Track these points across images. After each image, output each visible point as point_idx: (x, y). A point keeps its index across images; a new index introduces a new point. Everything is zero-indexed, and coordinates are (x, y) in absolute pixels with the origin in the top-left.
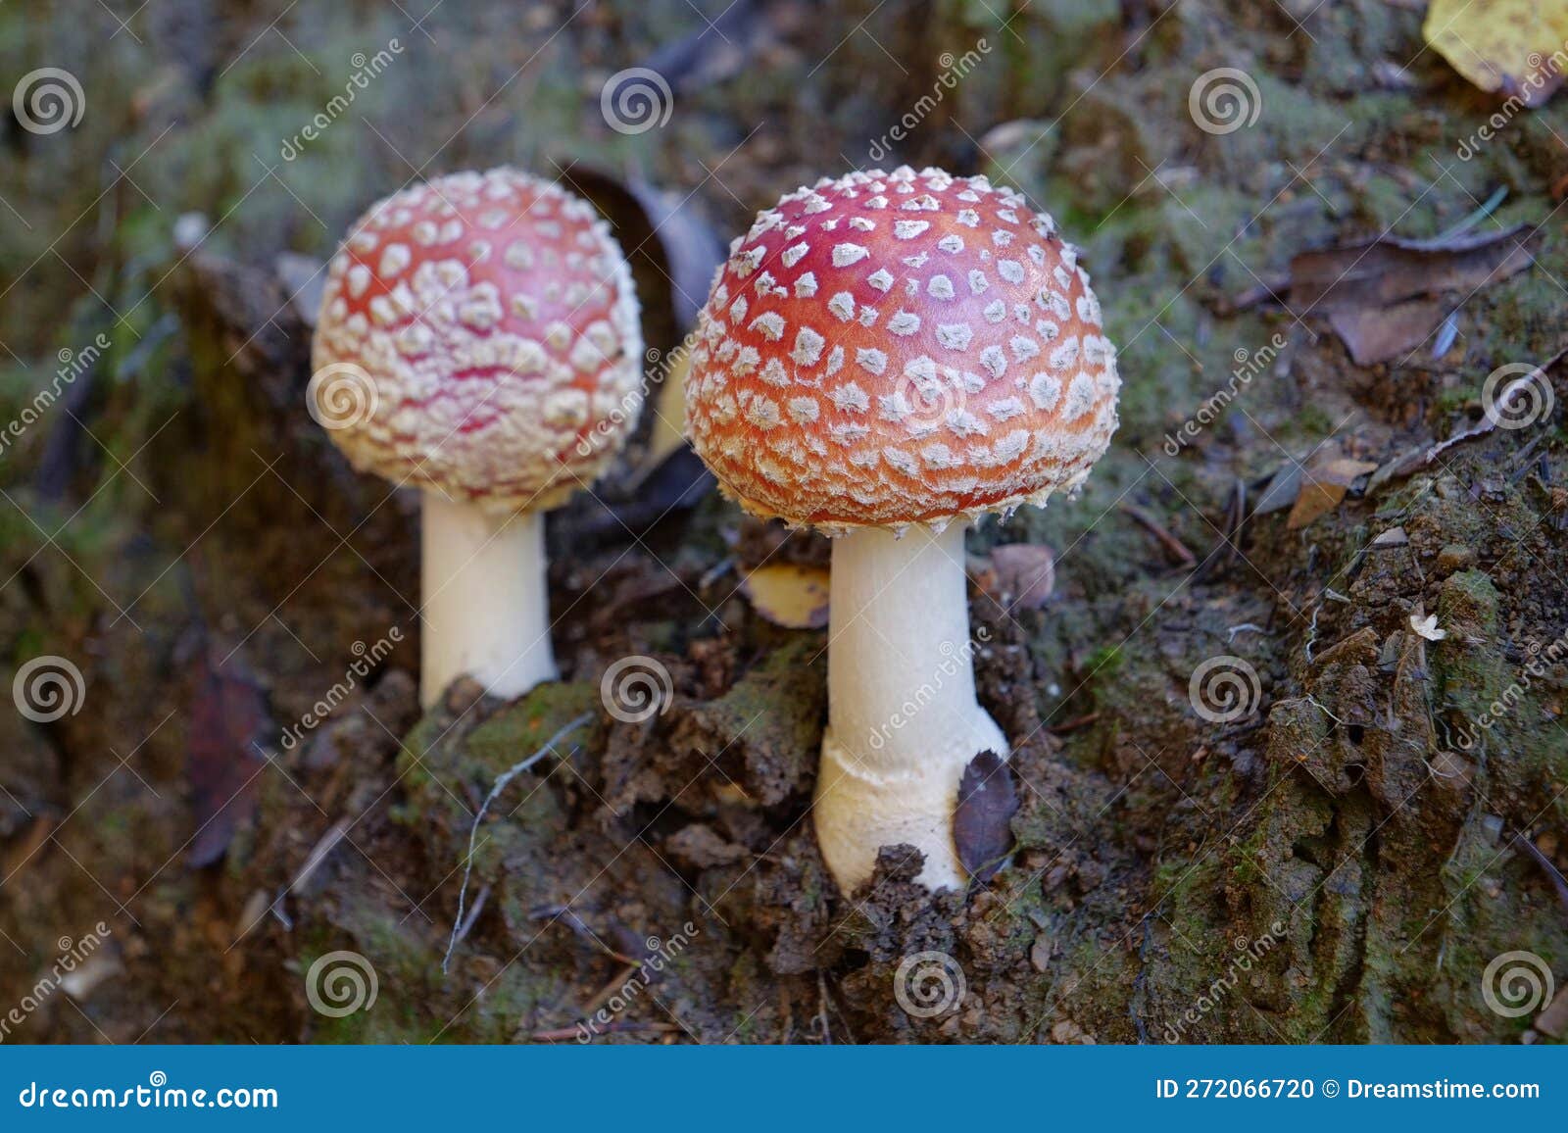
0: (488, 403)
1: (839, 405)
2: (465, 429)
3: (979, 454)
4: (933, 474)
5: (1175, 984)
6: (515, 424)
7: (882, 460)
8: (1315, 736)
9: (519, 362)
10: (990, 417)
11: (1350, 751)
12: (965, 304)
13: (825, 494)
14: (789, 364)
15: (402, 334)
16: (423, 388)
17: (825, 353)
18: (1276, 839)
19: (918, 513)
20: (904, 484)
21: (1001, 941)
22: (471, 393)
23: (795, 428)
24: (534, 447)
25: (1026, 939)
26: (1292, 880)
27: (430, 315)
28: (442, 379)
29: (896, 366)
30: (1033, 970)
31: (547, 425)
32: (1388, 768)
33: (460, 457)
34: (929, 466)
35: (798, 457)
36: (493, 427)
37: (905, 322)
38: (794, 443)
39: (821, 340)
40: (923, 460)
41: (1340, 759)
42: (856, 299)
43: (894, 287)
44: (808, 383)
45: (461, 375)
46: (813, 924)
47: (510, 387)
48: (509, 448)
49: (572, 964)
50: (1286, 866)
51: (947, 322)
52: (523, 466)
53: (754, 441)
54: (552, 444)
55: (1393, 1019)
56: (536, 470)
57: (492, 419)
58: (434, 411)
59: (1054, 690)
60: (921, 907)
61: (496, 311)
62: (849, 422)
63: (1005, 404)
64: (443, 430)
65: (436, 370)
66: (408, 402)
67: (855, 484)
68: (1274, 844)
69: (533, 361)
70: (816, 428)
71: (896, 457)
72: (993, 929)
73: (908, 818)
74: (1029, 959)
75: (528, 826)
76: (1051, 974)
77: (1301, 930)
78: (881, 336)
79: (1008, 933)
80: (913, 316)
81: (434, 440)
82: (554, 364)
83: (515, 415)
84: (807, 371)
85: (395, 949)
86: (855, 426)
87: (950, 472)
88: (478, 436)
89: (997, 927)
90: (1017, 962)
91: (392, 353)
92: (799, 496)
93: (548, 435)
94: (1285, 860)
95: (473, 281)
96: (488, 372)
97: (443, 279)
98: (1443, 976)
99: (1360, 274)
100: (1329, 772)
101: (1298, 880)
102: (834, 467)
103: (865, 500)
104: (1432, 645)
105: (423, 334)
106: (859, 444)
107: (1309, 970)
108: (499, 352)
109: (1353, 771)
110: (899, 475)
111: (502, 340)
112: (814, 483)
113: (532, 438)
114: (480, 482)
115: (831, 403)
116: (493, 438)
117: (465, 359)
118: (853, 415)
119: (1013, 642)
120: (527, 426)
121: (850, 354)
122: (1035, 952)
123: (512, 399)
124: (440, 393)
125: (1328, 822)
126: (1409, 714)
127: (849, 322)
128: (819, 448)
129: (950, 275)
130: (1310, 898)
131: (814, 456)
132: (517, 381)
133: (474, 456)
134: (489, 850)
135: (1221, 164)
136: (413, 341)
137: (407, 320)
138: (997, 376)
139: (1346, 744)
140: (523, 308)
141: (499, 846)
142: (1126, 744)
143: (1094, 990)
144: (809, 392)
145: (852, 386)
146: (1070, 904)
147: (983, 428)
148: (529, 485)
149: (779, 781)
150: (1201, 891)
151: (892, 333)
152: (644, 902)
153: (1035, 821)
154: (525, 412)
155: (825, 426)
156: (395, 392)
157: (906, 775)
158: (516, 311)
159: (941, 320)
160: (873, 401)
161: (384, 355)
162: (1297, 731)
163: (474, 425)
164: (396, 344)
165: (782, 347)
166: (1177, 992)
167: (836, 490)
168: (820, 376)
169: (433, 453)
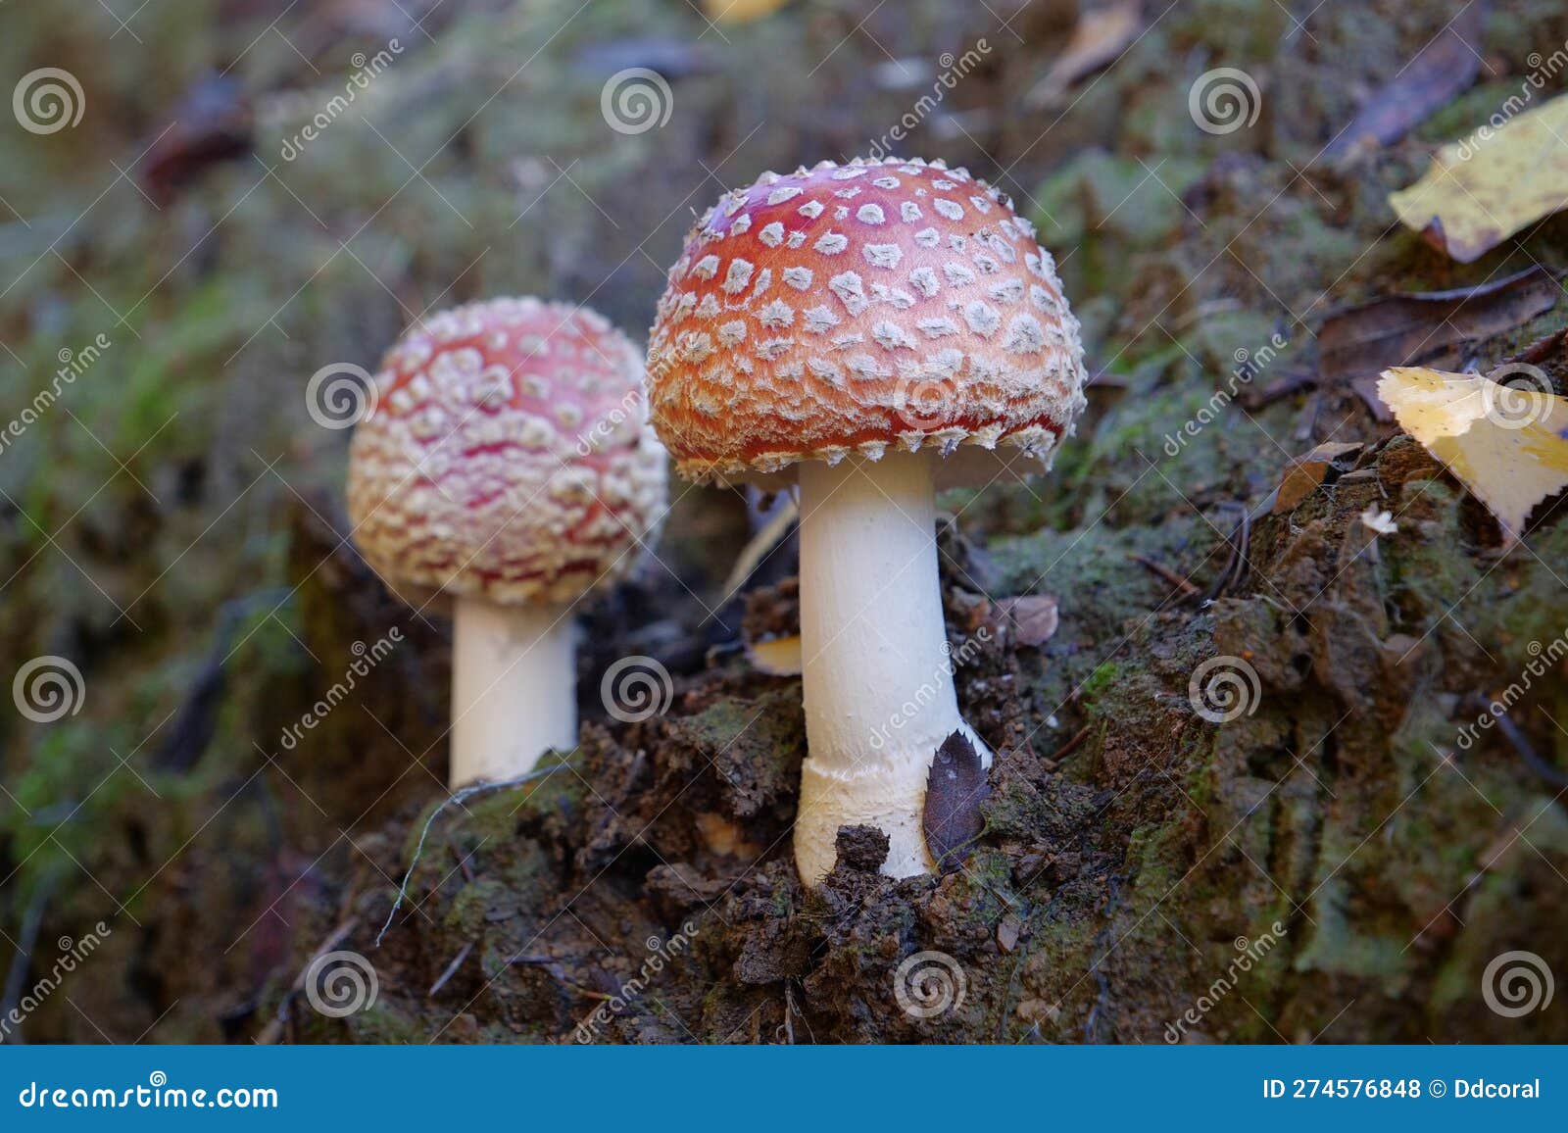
0: (495, 477)
1: (764, 322)
2: (472, 505)
3: (911, 369)
4: (860, 384)
5: (1138, 935)
6: (522, 498)
7: (806, 370)
8: (1261, 633)
9: (525, 436)
10: (920, 332)
11: (1298, 643)
12: (895, 229)
13: (754, 416)
14: (721, 294)
15: (416, 419)
16: (434, 466)
17: (753, 279)
18: (1229, 751)
19: (848, 431)
20: (830, 397)
21: (962, 914)
22: (480, 469)
23: (725, 352)
24: (540, 521)
25: (990, 915)
26: (1247, 793)
27: (444, 399)
28: (453, 458)
29: (821, 280)
30: (1001, 951)
31: (555, 500)
32: (1334, 651)
33: (469, 534)
34: (855, 376)
35: (727, 379)
36: (499, 502)
37: (834, 242)
38: (724, 366)
39: (751, 266)
40: (848, 370)
41: (1286, 650)
42: (785, 227)
43: (824, 213)
44: (736, 308)
45: (471, 453)
46: (780, 930)
47: (518, 461)
48: (517, 523)
49: (551, 1016)
50: (1241, 780)
51: (875, 243)
52: (530, 543)
53: (689, 377)
54: (558, 520)
55: (1349, 916)
56: (545, 547)
57: (499, 493)
58: (444, 490)
59: (1052, 721)
60: (883, 891)
61: (506, 388)
62: (774, 338)
63: (937, 322)
64: (454, 507)
65: (446, 450)
66: (421, 482)
67: (782, 400)
68: (1227, 756)
69: (540, 436)
70: (742, 347)
71: (821, 366)
72: (955, 903)
73: (877, 813)
74: (995, 938)
75: (516, 885)
76: (1019, 955)
77: (1256, 841)
78: (807, 256)
79: (970, 904)
80: (840, 236)
81: (444, 518)
82: (562, 440)
83: (521, 488)
84: (737, 297)
85: (383, 1027)
86: (780, 340)
87: (877, 384)
88: (485, 511)
89: (959, 900)
90: (983, 941)
91: (407, 437)
92: (730, 423)
93: (555, 510)
94: (1239, 773)
95: (486, 365)
96: (496, 448)
97: (458, 366)
98: (1395, 853)
99: (1379, 334)
100: (1277, 668)
101: (1255, 795)
102: (759, 383)
103: (793, 416)
104: (1386, 541)
105: (436, 416)
106: (781, 355)
107: (1266, 887)
108: (507, 427)
109: (1301, 662)
110: (824, 385)
111: (509, 416)
112: (742, 404)
113: (538, 511)
114: (490, 563)
115: (758, 321)
116: (499, 512)
117: (474, 437)
118: (779, 329)
119: (1008, 672)
120: (532, 499)
121: (777, 274)
122: (1002, 931)
123: (518, 472)
124: (450, 472)
125: (1285, 733)
126: (1356, 596)
127: (777, 247)
128: (746, 365)
129: (881, 204)
130: (1267, 812)
131: (742, 375)
132: (524, 455)
133: (482, 532)
134: (472, 905)
135: (1262, 292)
136: (425, 422)
137: (422, 406)
138: (927, 295)
139: (1291, 634)
140: (534, 388)
141: (481, 898)
142: (1115, 747)
143: (1061, 961)
144: (736, 316)
145: (778, 303)
146: (1048, 896)
147: (912, 341)
148: (538, 565)
149: (751, 791)
150: (1169, 846)
151: (819, 253)
152: (629, 956)
153: (1006, 803)
154: (533, 485)
155: (752, 344)
156: (407, 474)
157: (875, 768)
158: (525, 390)
159: (867, 240)
160: (798, 314)
161: (398, 441)
162: (1241, 625)
163: (482, 499)
164: (411, 429)
165: (714, 283)
166: (1140, 942)
167: (763, 408)
168: (748, 299)
169: (442, 531)
